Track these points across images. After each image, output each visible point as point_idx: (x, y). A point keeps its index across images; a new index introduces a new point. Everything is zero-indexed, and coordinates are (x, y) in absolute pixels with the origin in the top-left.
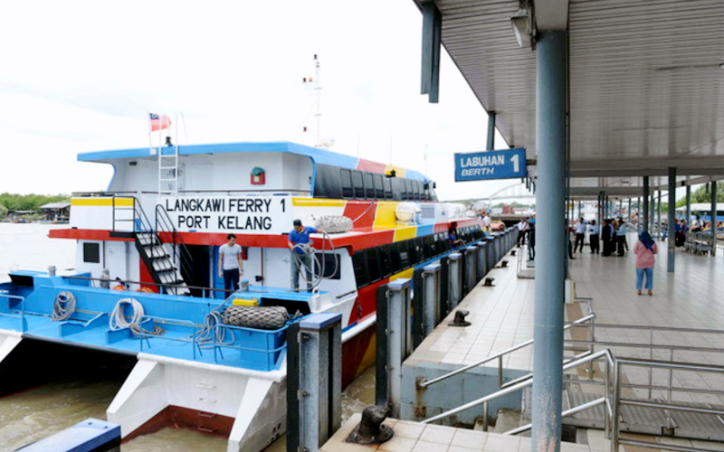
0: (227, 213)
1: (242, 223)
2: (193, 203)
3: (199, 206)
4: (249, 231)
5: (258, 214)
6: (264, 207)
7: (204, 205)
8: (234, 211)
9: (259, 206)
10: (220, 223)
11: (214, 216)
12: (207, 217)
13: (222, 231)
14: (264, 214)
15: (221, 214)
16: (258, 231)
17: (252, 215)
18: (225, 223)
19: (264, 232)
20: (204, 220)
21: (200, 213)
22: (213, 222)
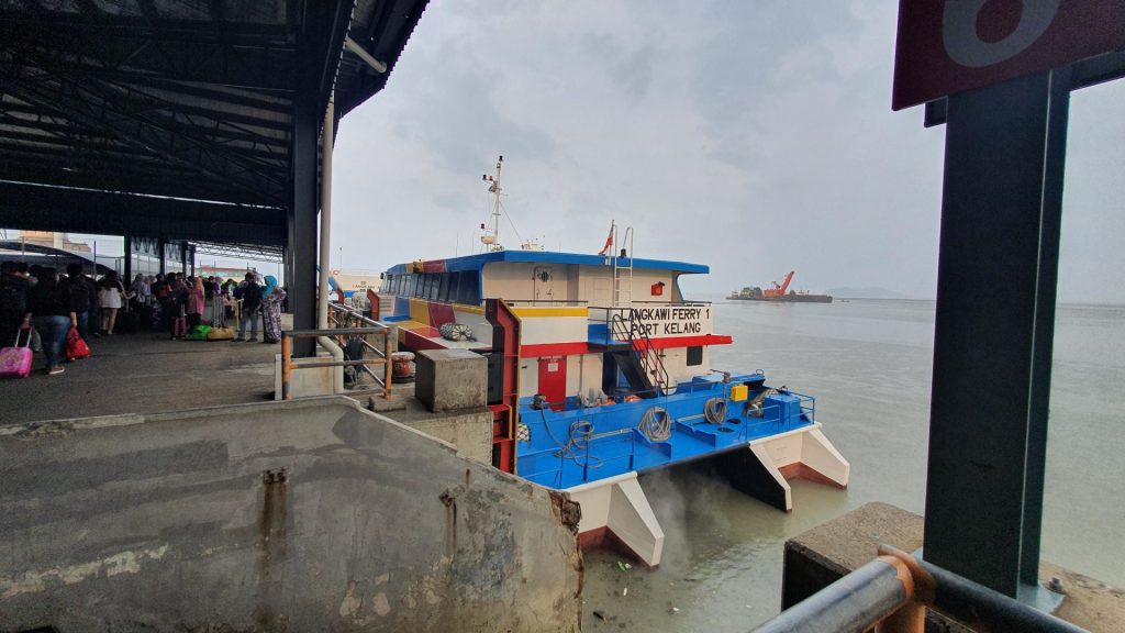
0: (671, 321)
1: (682, 329)
2: (645, 313)
3: (650, 315)
4: (686, 335)
5: (692, 321)
6: (696, 315)
7: (654, 315)
8: (676, 320)
9: (692, 314)
10: (666, 329)
11: (662, 323)
12: (656, 325)
13: (667, 336)
14: (696, 321)
15: (667, 321)
16: (692, 334)
17: (687, 321)
18: (669, 329)
19: (695, 334)
20: (653, 327)
21: (651, 322)
22: (661, 328)
